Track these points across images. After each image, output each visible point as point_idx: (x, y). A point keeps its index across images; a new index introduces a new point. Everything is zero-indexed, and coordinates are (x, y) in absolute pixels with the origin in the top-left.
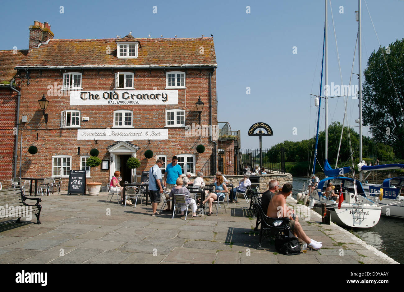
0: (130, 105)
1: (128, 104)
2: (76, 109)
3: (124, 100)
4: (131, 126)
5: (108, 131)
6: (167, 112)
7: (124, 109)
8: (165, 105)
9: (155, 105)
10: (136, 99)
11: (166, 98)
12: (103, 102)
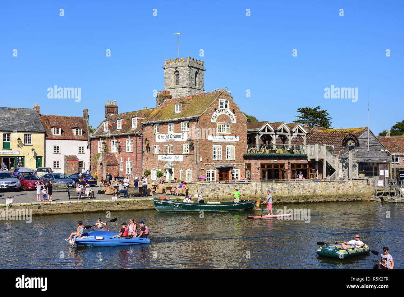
1: (172, 141)
2: (157, 144)
3: (171, 139)
4: (173, 153)
7: (171, 144)
9: (179, 141)
10: (174, 138)
11: (183, 137)
12: (164, 140)
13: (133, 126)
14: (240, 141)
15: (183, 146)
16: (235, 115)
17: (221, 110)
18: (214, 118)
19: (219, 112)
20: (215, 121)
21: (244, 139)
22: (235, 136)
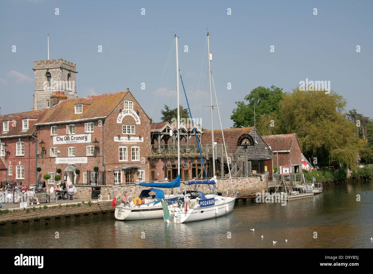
0: (74, 144)
1: (73, 143)
2: (55, 147)
3: (72, 140)
4: (74, 156)
5: (66, 158)
6: (87, 146)
7: (72, 146)
8: (86, 143)
9: (82, 143)
10: (76, 140)
11: (87, 139)
12: (64, 142)
13: (24, 128)
14: (144, 142)
15: (87, 148)
16: (139, 116)
17: (126, 111)
18: (120, 119)
19: (125, 112)
20: (121, 122)
21: (148, 140)
22: (140, 137)
